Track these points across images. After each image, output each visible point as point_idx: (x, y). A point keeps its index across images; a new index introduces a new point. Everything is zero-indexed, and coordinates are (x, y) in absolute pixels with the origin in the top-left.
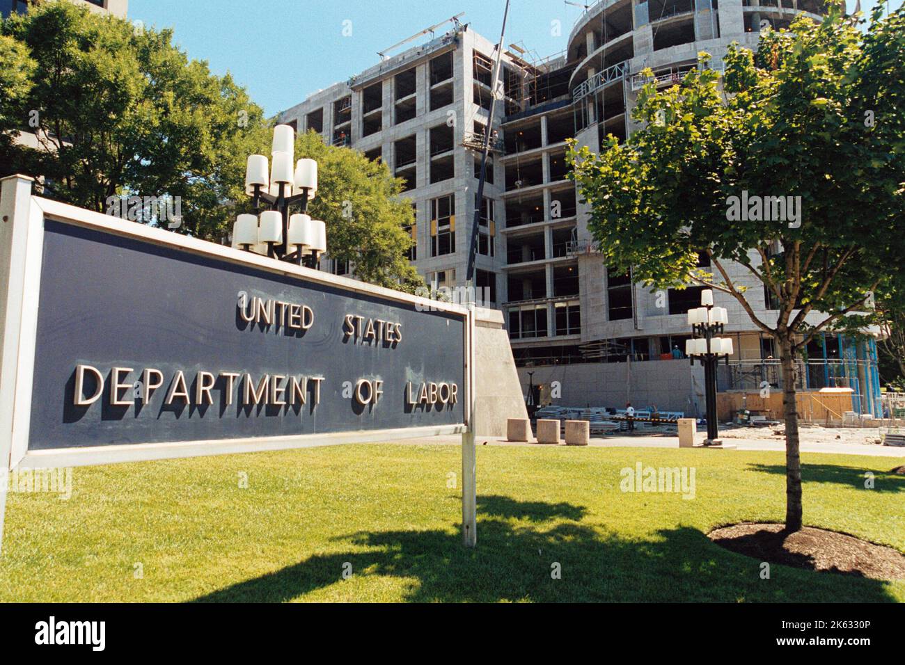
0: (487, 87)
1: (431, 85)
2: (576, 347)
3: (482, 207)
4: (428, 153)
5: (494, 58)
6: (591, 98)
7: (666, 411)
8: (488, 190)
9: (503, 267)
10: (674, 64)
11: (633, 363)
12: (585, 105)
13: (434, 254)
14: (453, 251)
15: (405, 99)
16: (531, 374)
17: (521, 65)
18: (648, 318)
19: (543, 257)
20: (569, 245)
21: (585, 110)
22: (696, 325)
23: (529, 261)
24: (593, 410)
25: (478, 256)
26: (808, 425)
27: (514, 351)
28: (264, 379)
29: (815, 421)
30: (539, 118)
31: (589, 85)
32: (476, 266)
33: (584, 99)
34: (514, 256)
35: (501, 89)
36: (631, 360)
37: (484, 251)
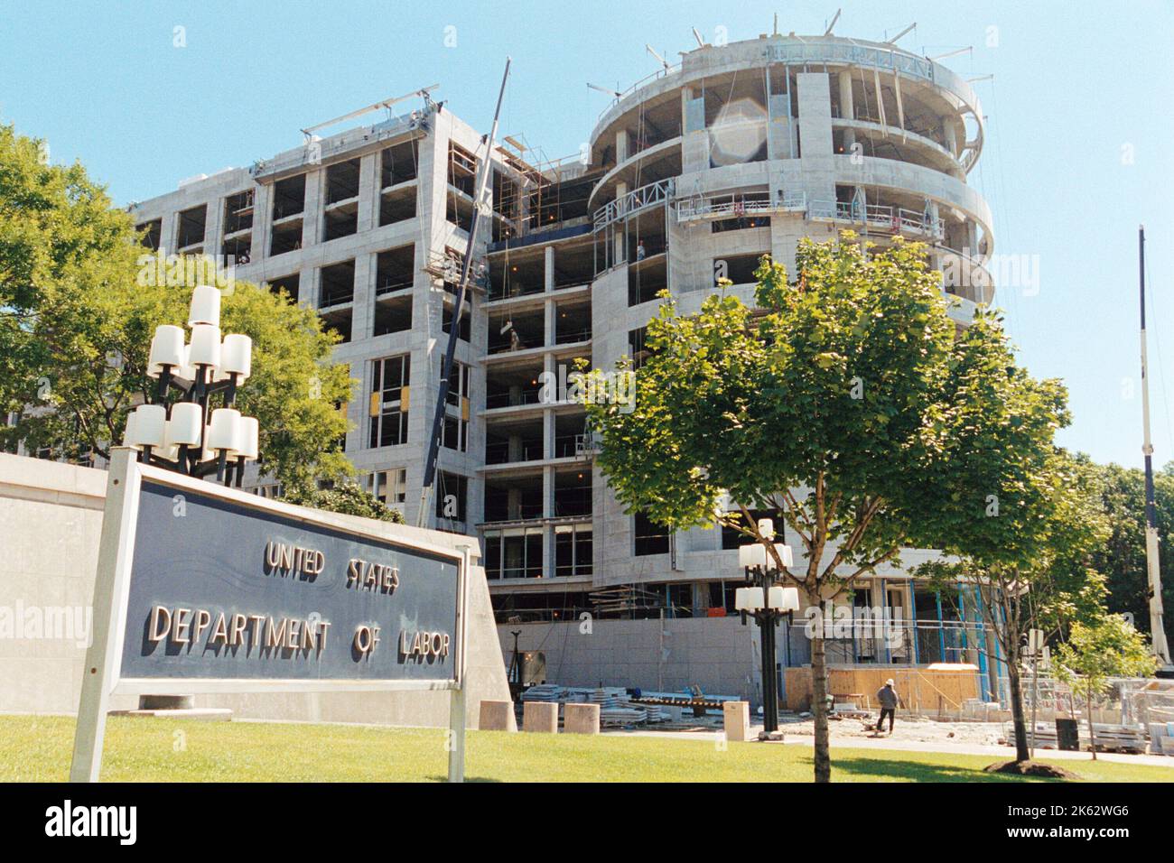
0: (468, 198)
1: (383, 187)
2: (586, 595)
3: (452, 378)
4: (373, 290)
5: (481, 153)
6: (619, 226)
7: (715, 694)
8: (463, 351)
9: (479, 469)
10: (738, 188)
11: (669, 620)
12: (610, 236)
13: (374, 444)
14: (404, 441)
15: (340, 204)
16: (516, 635)
17: (519, 169)
18: (691, 553)
19: (541, 457)
20: (580, 440)
21: (610, 243)
22: (751, 568)
23: (518, 461)
24: (608, 691)
25: (444, 452)
26: (913, 717)
27: (493, 597)
28: (282, 622)
29: (924, 711)
30: (543, 249)
31: (617, 208)
32: (440, 464)
33: (610, 226)
34: (496, 452)
35: (490, 201)
36: (665, 617)
37: (451, 443)
